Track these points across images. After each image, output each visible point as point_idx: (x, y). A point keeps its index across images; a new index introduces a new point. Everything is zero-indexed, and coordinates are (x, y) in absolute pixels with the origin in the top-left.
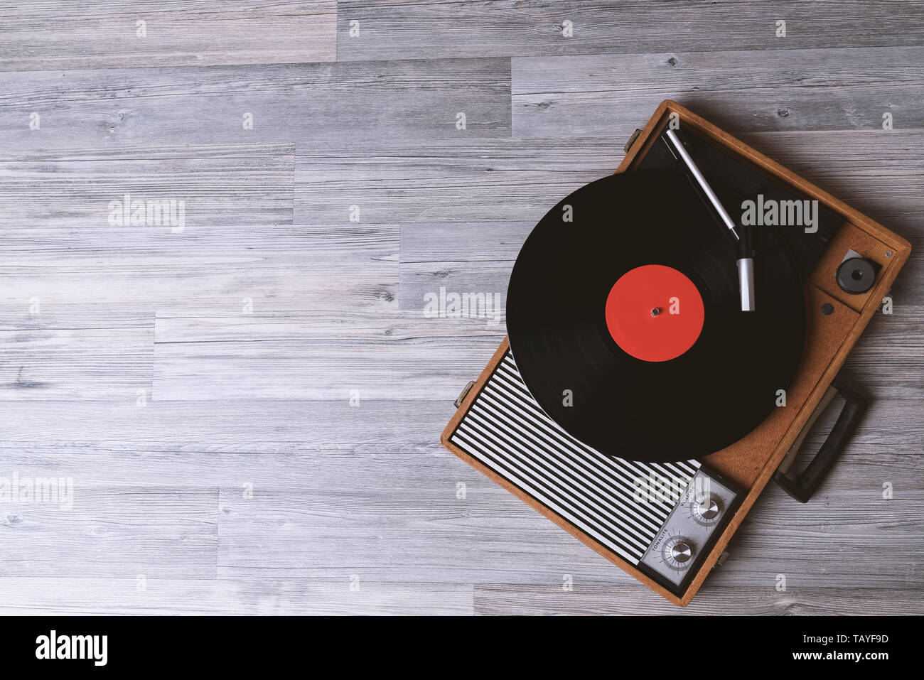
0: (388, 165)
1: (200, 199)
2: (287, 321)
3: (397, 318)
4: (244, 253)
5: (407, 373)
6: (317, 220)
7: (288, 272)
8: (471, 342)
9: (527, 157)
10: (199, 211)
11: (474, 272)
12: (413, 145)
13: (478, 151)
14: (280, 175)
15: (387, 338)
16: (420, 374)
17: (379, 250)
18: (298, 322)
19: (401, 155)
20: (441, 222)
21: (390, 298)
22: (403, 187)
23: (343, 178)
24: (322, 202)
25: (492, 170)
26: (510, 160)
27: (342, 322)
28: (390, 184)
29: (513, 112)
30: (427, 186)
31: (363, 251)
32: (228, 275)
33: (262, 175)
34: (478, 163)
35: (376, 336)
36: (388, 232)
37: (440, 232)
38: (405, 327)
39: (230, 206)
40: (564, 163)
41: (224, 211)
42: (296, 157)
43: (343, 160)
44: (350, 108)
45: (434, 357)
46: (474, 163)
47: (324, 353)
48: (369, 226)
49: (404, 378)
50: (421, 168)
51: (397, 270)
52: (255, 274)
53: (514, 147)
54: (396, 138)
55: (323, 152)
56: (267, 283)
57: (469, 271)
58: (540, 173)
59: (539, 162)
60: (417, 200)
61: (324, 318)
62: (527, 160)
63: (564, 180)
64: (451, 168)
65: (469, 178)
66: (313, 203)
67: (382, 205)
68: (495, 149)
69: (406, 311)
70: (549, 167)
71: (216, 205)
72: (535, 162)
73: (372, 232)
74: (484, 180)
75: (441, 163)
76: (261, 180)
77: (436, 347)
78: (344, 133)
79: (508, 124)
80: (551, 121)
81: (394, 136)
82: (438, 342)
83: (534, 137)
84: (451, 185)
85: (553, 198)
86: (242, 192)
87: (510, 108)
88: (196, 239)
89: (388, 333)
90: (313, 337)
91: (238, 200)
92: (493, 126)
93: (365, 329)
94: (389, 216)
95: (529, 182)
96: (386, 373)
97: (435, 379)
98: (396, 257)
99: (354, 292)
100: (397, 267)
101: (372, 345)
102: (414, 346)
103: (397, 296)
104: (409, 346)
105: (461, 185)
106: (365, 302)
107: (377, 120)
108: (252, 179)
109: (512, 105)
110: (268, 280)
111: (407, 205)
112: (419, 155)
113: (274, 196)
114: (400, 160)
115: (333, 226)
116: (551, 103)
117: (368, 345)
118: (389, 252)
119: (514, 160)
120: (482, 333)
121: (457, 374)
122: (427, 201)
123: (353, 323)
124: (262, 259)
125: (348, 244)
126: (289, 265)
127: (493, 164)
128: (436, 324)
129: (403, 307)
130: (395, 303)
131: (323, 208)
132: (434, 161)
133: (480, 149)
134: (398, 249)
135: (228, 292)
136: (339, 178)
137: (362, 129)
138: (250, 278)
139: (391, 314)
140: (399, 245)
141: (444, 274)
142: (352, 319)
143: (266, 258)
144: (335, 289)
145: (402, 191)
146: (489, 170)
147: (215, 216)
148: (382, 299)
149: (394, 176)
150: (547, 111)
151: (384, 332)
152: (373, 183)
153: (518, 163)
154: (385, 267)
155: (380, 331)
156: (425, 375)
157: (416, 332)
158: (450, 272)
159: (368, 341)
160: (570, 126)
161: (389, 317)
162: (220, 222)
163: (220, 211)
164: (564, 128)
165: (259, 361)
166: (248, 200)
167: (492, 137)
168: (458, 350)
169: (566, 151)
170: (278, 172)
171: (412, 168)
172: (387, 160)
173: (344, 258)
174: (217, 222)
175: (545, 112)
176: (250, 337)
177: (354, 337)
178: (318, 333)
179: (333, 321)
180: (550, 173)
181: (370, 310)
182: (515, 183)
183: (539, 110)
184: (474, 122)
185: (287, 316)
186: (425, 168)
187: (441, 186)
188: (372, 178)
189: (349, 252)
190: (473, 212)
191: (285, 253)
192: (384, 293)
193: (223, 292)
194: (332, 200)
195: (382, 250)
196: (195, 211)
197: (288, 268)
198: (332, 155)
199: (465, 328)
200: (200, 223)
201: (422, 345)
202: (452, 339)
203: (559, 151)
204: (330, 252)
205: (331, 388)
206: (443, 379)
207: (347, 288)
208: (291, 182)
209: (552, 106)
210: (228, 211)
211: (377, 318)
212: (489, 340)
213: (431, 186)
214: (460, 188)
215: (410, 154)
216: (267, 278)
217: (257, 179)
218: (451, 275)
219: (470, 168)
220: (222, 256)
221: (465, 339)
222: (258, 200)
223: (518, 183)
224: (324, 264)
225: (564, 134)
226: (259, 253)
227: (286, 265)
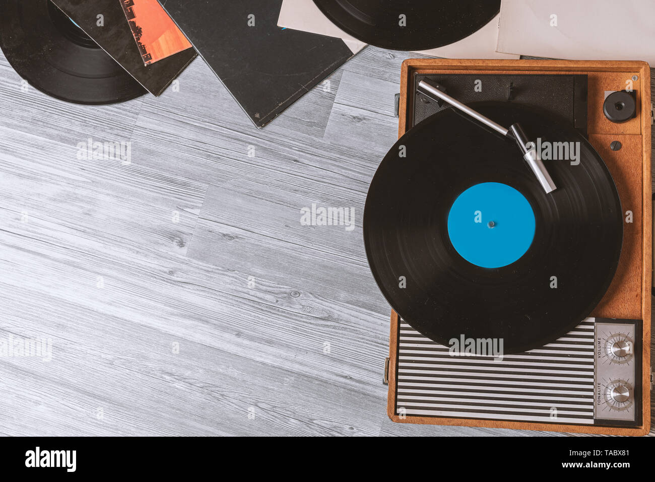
0: (215, 133)
1: (56, 117)
2: (95, 239)
3: (183, 263)
4: (77, 172)
5: (175, 311)
6: (144, 162)
7: (108, 199)
8: (235, 300)
9: (331, 159)
10: (52, 127)
11: (256, 243)
12: (240, 121)
13: (291, 142)
14: (126, 115)
15: (169, 277)
16: (185, 315)
17: (185, 202)
18: (102, 242)
19: (228, 127)
20: (242, 193)
21: (181, 244)
22: (221, 154)
23: (175, 133)
24: (152, 148)
25: (298, 162)
26: (315, 157)
27: (138, 252)
28: (212, 148)
29: (330, 117)
30: (241, 159)
31: (173, 199)
32: (58, 187)
33: (112, 111)
34: (288, 152)
35: (161, 272)
36: (197, 189)
37: (239, 201)
38: (185, 272)
39: (78, 129)
40: (359, 173)
41: (72, 132)
42: (144, 104)
43: (179, 118)
44: (199, 76)
45: (202, 304)
46: (285, 151)
47: (114, 273)
48: (184, 179)
49: (172, 314)
50: (241, 143)
51: (194, 223)
52: (80, 192)
53: (322, 147)
54: (228, 111)
55: (166, 106)
56: (88, 202)
57: (252, 241)
58: (336, 176)
59: (338, 166)
60: (229, 168)
61: (123, 245)
62: (330, 161)
63: (354, 187)
64: (265, 149)
65: (277, 163)
66: (145, 146)
67: (199, 165)
68: (306, 145)
69: (191, 259)
70: (346, 173)
71: (67, 125)
72: (335, 165)
73: (184, 185)
74: (289, 168)
75: (259, 144)
76: (109, 115)
77: (206, 297)
78: (188, 95)
79: (324, 126)
80: (359, 134)
81: (228, 110)
82: (208, 292)
83: (340, 144)
84: (260, 164)
85: (340, 200)
86: (91, 120)
87: (329, 113)
88: (43, 148)
89: (171, 273)
90: (110, 258)
91: (86, 126)
92: (311, 124)
93: (153, 264)
94: (203, 176)
95: (325, 180)
96: (159, 305)
97: (196, 323)
98: (197, 211)
99: (154, 231)
100: (195, 220)
101: (155, 279)
102: (189, 290)
103: (188, 243)
104: (185, 289)
105: (268, 166)
106: (160, 241)
107: (218, 92)
108: (102, 112)
109: (332, 111)
110: (89, 200)
111: (219, 170)
112: (242, 131)
113: (116, 132)
114: (226, 131)
115: (155, 171)
116: (364, 119)
117: (152, 279)
118: (193, 206)
119: (318, 158)
120: (246, 296)
121: (215, 324)
122: (237, 172)
123: (146, 256)
124: (90, 181)
125: (162, 190)
126: (110, 192)
127: (300, 156)
128: (211, 277)
129: (190, 255)
130: (184, 250)
131: (151, 152)
132: (253, 140)
133: (294, 141)
134: (201, 205)
135: (55, 200)
136: (172, 132)
137: (203, 96)
138: (75, 194)
139: (178, 258)
140: (203, 202)
141: (231, 238)
142: (146, 253)
143: (93, 182)
144: (140, 223)
145: (219, 158)
146: (295, 161)
147: (64, 134)
148: (174, 243)
149: (216, 143)
150: (358, 124)
151: (168, 271)
152: (198, 144)
153: (320, 162)
154: (186, 217)
155: (165, 270)
156: (190, 317)
157: (194, 279)
158: (237, 237)
159: (153, 275)
160: (373, 143)
161: (176, 260)
162: (66, 140)
163: (69, 131)
164: (368, 143)
165: (62, 265)
166: (94, 128)
167: (307, 133)
168: (222, 304)
169: (364, 163)
170: (125, 112)
171: (233, 140)
172: (215, 128)
173: (156, 199)
174: (63, 140)
175: (357, 125)
176: (60, 243)
177: (143, 268)
178: (115, 256)
179: (130, 249)
180: (343, 178)
181: (163, 250)
182: (313, 178)
183: (353, 121)
184: (296, 117)
185: (95, 234)
186: (244, 143)
187: (252, 162)
188: (198, 139)
189: (161, 196)
190: (271, 192)
191: (110, 182)
192: (179, 239)
193: (50, 199)
194: (161, 148)
195: (187, 202)
196: (49, 126)
197: (108, 195)
198: (173, 110)
199: (234, 288)
200: (50, 136)
201: (194, 292)
202: (221, 294)
203: (358, 162)
204: (145, 192)
205: (111, 305)
206: (202, 325)
207: (150, 226)
208: (133, 123)
209: (364, 121)
210: (76, 133)
211: (166, 258)
212: (250, 304)
213: (243, 160)
214: (267, 169)
215: (236, 129)
216: (89, 198)
217: (106, 113)
218: (237, 240)
219: (280, 154)
220: (58, 169)
221: (231, 297)
222: (102, 131)
223: (315, 178)
224: (138, 200)
225: (367, 148)
226: (90, 176)
227: (107, 192)
